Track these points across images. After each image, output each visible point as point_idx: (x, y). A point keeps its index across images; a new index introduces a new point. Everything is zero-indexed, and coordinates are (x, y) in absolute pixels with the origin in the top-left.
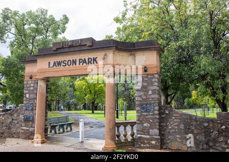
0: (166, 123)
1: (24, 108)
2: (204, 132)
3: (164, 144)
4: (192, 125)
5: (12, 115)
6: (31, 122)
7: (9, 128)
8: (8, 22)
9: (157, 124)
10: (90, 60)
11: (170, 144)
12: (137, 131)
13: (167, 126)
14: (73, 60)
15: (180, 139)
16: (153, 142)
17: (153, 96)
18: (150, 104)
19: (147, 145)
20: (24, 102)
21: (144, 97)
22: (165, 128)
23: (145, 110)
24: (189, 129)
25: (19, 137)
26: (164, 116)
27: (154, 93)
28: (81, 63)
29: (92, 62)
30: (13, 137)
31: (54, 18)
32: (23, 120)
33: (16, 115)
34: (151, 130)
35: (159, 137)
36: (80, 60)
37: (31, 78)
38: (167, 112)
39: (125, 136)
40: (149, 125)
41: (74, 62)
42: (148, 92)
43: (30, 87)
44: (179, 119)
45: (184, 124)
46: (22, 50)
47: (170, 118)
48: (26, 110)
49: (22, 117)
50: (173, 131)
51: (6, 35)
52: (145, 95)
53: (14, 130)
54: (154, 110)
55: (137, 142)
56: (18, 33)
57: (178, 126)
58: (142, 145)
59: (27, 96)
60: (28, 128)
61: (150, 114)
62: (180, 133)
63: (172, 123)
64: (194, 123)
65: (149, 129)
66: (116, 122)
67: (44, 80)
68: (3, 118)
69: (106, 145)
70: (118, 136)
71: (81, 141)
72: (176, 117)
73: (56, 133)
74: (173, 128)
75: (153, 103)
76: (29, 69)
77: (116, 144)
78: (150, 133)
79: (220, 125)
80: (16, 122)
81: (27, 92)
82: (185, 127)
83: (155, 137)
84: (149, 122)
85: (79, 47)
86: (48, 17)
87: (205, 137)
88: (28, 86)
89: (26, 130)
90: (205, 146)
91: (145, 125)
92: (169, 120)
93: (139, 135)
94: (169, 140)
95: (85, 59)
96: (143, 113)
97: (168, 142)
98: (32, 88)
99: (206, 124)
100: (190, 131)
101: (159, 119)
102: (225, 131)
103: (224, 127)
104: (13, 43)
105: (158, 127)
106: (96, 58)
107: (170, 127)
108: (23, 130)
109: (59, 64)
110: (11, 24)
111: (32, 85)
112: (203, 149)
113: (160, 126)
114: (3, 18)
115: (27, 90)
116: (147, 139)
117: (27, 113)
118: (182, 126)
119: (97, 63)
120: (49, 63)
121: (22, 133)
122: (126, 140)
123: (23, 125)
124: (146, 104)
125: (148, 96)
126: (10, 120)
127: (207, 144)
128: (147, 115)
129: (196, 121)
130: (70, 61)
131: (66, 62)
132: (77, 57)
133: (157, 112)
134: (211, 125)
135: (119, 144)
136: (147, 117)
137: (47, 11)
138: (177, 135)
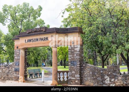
0: (84, 71)
1: (15, 64)
2: (101, 76)
3: (83, 82)
4: (96, 72)
5: (9, 68)
6: (18, 72)
7: (8, 75)
8: (6, 13)
9: (79, 72)
10: (45, 39)
11: (85, 82)
12: (69, 75)
13: (84, 73)
14: (37, 39)
15: (90, 79)
16: (77, 81)
17: (77, 57)
18: (75, 61)
19: (74, 83)
20: (15, 61)
21: (72, 58)
22: (83, 74)
23: (73, 64)
24: (94, 74)
25: (12, 80)
26: (82, 67)
27: (77, 55)
28: (41, 40)
29: (46, 40)
30: (10, 80)
31: (33, 8)
32: (14, 71)
33: (10, 68)
34: (75, 75)
35: (79, 79)
36: (40, 38)
37: (17, 48)
38: (84, 66)
39: (63, 78)
40: (75, 72)
41: (37, 40)
42: (74, 55)
43: (17, 53)
44: (89, 69)
45: (92, 72)
46: (15, 30)
47: (85, 68)
48: (16, 65)
49: (13, 69)
50: (87, 75)
51: (6, 21)
52: (73, 56)
53: (10, 76)
54: (77, 64)
55: (69, 81)
56: (12, 19)
57: (89, 73)
58: (71, 83)
59: (16, 57)
60: (17, 75)
61: (75, 66)
62: (90, 76)
63: (86, 71)
64: (97, 71)
65: (74, 75)
66: (58, 71)
67: (23, 49)
68: (5, 70)
69: (53, 82)
70: (59, 78)
71: (42, 81)
72: (88, 68)
73: (32, 78)
74: (86, 74)
75: (77, 61)
76: (16, 43)
77: (58, 82)
78: (75, 77)
79: (108, 72)
80: (11, 72)
81: (16, 55)
82: (92, 73)
83: (77, 78)
84: (74, 71)
85: (39, 32)
86: (29, 7)
87: (101, 79)
88: (16, 52)
89: (16, 76)
90: (101, 83)
91: (73, 72)
92: (85, 69)
93: (70, 78)
94: (85, 80)
95: (42, 38)
96: (72, 66)
97: (84, 81)
98: (18, 53)
99: (102, 72)
100: (95, 75)
101: (80, 69)
102: (111, 75)
103: (110, 73)
104: (9, 25)
105: (79, 73)
106: (48, 37)
107: (85, 74)
108: (14, 76)
109: (30, 41)
110: (8, 14)
111: (18, 52)
112: (100, 85)
113: (80, 73)
114: (4, 11)
115: (16, 54)
116: (74, 80)
117: (16, 67)
118: (91, 73)
119: (48, 40)
120: (25, 40)
121: (14, 78)
122: (64, 80)
123: (14, 73)
124: (73, 61)
125: (74, 57)
126: (8, 71)
127: (102, 82)
128: (74, 67)
129: (97, 70)
130: (35, 39)
131: (34, 40)
132: (38, 37)
133: (78, 66)
134: (104, 72)
135: (60, 82)
136: (74, 68)
137: (29, 4)
138: (89, 77)
